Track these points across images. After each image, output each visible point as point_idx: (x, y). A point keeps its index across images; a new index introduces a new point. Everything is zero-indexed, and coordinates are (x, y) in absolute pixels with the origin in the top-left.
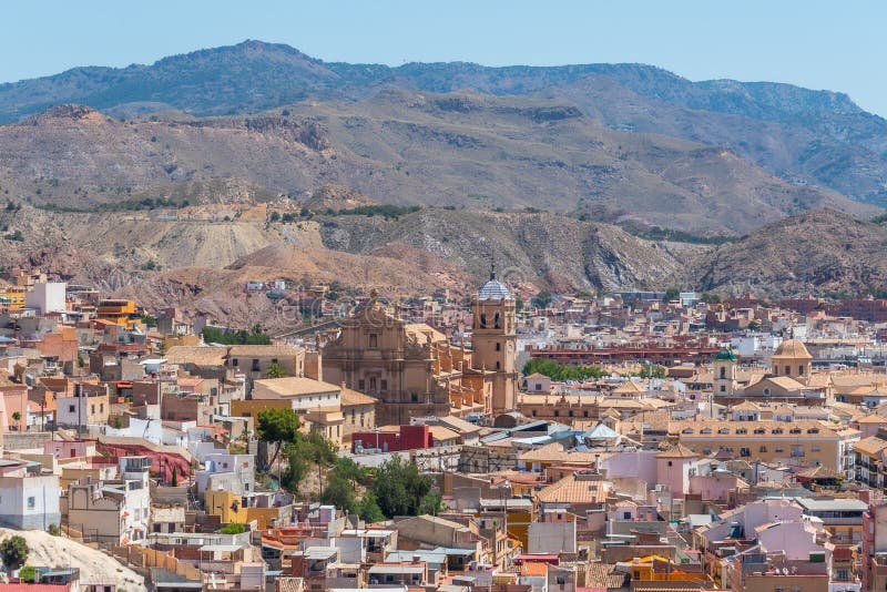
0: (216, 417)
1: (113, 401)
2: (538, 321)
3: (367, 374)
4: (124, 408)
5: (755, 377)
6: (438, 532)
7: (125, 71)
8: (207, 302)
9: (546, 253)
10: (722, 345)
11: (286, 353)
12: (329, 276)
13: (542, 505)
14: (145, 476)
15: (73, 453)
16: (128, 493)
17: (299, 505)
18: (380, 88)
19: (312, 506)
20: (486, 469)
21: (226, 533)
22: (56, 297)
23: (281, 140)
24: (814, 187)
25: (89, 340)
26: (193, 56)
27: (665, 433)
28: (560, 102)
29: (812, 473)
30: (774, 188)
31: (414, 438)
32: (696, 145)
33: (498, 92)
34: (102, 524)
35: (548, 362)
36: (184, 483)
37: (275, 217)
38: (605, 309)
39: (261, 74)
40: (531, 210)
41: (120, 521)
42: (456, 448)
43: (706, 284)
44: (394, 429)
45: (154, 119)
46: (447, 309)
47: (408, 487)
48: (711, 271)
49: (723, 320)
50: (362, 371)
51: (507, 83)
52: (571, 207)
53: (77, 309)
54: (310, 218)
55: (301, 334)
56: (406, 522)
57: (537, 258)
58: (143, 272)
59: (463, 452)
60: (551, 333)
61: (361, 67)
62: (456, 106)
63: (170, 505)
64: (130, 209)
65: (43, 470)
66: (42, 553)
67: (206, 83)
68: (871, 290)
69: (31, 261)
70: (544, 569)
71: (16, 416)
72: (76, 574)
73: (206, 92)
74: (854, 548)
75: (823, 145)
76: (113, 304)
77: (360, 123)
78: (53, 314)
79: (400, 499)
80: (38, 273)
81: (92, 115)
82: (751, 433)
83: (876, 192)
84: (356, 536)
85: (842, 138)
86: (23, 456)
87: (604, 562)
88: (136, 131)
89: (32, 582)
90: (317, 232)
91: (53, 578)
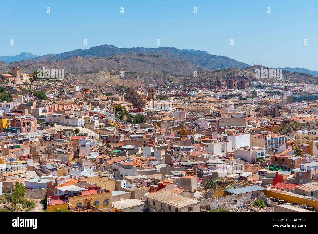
0: (108, 108)
1: (91, 105)
2: (157, 90)
3: (131, 100)
4: (93, 106)
5: (195, 99)
6: (146, 126)
7: (85, 50)
8: (101, 89)
9: (157, 79)
10: (188, 94)
11: (118, 97)
12: (122, 84)
13: (163, 121)
14: (98, 118)
15: (85, 114)
16: (95, 121)
17: (123, 122)
18: (128, 52)
19: (125, 122)
20: (152, 115)
21: (112, 127)
22: (78, 88)
23: (112, 61)
24: (201, 67)
25: (84, 95)
26: (96, 47)
27: (181, 108)
28: (159, 54)
29: (206, 114)
30: (195, 67)
31: (140, 110)
32: (182, 60)
33: (148, 52)
34: (91, 126)
35: (160, 97)
36: (104, 119)
37: (112, 74)
38: (168, 88)
39: (108, 50)
40: (155, 72)
41: (94, 125)
42: (147, 112)
43: (184, 84)
44: (137, 109)
45: (90, 58)
46: (142, 89)
47: (141, 118)
48: (185, 81)
49: (188, 90)
50: (130, 99)
51: (149, 51)
52: (161, 71)
53: (81, 90)
54: (118, 74)
55: (118, 94)
56: (141, 124)
57: (156, 80)
58: (90, 84)
59: (148, 112)
60: (159, 92)
61: (125, 49)
62: (141, 55)
63: (102, 122)
64: (87, 73)
65: (81, 117)
66: (82, 131)
67: (99, 52)
68: (212, 84)
69: (71, 82)
70: (164, 131)
71: (76, 108)
72: (87, 134)
73: (99, 53)
74: (215, 127)
75: (203, 60)
76: (87, 89)
77: (125, 58)
78: (77, 91)
79: (139, 120)
80: (74, 84)
81: (80, 58)
82: (196, 108)
83: (212, 68)
84: (133, 127)
85: (206, 59)
86: (77, 115)
87: (174, 130)
88: (87, 60)
89: (80, 136)
90: (119, 76)
91: (83, 135)
